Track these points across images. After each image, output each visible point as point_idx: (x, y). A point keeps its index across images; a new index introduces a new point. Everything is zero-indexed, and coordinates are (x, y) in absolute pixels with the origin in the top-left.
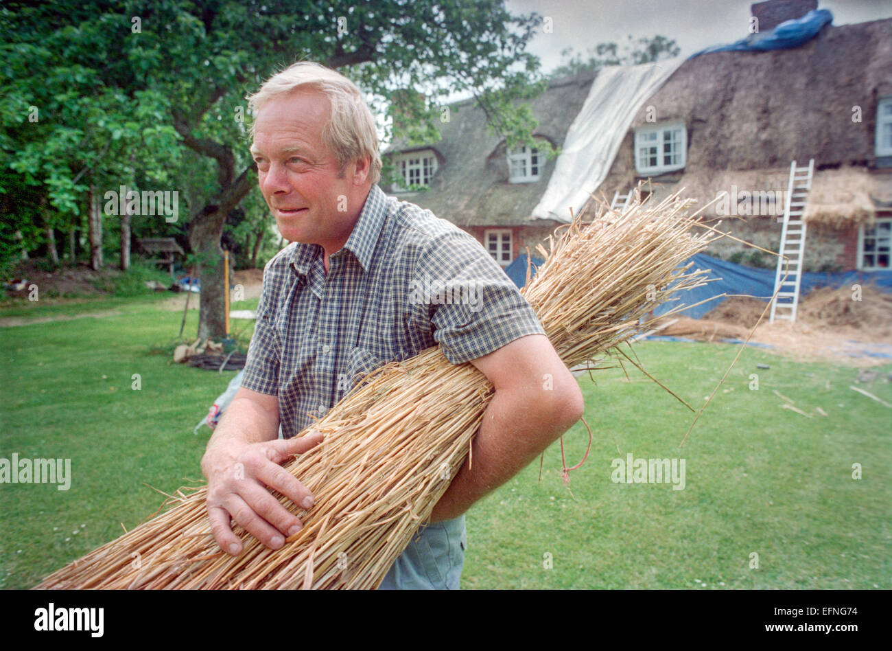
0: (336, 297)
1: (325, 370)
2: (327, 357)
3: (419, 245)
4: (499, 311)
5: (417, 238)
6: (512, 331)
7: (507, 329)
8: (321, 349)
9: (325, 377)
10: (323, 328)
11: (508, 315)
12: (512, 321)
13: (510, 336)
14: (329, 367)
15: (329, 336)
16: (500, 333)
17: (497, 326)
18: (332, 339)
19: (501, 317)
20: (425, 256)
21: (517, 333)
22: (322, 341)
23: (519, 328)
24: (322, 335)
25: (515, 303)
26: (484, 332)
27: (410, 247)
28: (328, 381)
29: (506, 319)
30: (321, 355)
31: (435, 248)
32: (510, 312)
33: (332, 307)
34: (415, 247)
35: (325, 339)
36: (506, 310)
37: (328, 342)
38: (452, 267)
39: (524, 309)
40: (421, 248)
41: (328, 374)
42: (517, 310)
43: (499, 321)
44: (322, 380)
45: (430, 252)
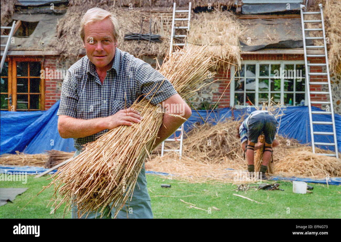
0: (107, 84)
1: (105, 109)
2: (105, 104)
3: (135, 67)
4: (164, 88)
5: (134, 65)
6: (169, 94)
7: (168, 94)
8: (103, 102)
9: (105, 111)
10: (103, 95)
11: (167, 89)
12: (169, 91)
13: (169, 95)
14: (106, 108)
15: (105, 97)
16: (166, 95)
17: (165, 93)
18: (107, 98)
19: (165, 90)
20: (138, 70)
21: (171, 94)
22: (103, 99)
23: (171, 93)
24: (103, 97)
25: (168, 85)
26: (161, 95)
27: (132, 68)
28: (106, 112)
29: (167, 91)
30: (103, 104)
31: (141, 68)
32: (168, 88)
33: (106, 88)
34: (134, 68)
35: (104, 98)
36: (166, 88)
37: (105, 100)
38: (148, 74)
39: (171, 87)
40: (136, 68)
41: (106, 110)
42: (169, 87)
43: (165, 91)
44: (104, 112)
45: (140, 69)
